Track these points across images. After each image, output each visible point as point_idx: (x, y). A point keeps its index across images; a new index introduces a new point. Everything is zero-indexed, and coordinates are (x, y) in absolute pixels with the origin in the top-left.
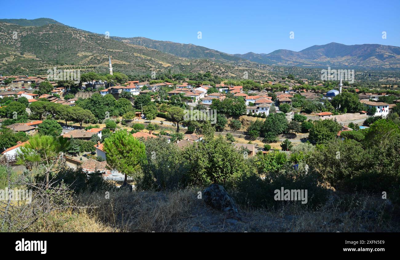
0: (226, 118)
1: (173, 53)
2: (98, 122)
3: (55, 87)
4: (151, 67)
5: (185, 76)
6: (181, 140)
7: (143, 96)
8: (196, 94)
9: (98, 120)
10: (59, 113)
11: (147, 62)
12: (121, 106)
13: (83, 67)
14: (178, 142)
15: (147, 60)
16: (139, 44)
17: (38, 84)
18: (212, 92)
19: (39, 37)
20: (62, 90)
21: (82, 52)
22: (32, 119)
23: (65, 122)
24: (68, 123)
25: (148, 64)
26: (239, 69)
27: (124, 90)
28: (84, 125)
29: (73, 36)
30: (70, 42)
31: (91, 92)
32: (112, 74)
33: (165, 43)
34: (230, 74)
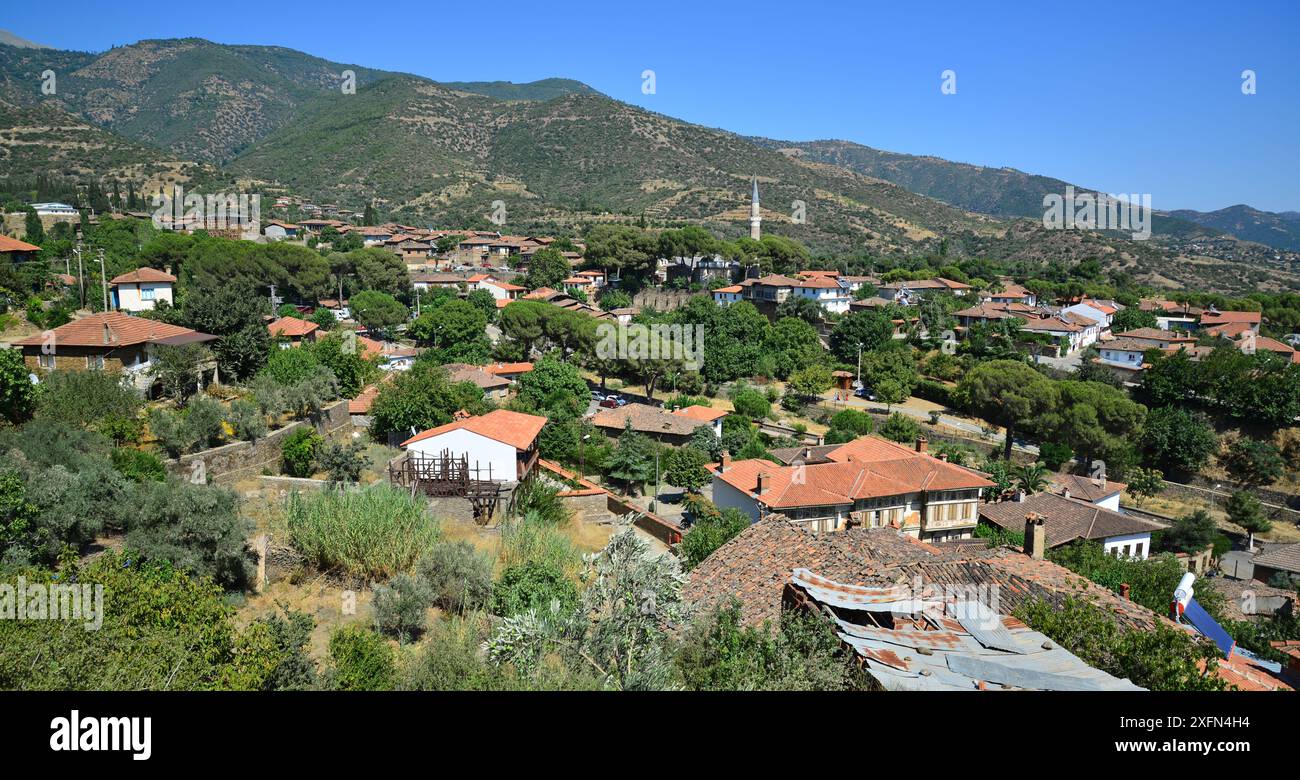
0: (1213, 430)
1: (942, 197)
2: (704, 390)
3: (575, 268)
4: (870, 237)
5: (999, 269)
6: (1037, 494)
7: (865, 316)
8: (1071, 327)
9: (705, 385)
10: (584, 345)
11: (857, 220)
12: (785, 345)
13: (656, 221)
14: (1023, 497)
15: (856, 214)
16: (832, 162)
17: (526, 257)
18: (1133, 324)
19: (539, 132)
20: (595, 280)
21: (655, 178)
22: (501, 357)
23: (598, 380)
24: (609, 382)
25: (859, 225)
26: (1194, 262)
27: (797, 292)
28: (657, 395)
29: (633, 132)
30: (625, 149)
31: (684, 291)
32: (756, 235)
33: (918, 162)
34: (1157, 277)
